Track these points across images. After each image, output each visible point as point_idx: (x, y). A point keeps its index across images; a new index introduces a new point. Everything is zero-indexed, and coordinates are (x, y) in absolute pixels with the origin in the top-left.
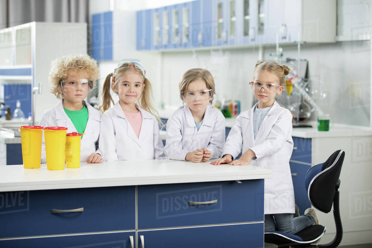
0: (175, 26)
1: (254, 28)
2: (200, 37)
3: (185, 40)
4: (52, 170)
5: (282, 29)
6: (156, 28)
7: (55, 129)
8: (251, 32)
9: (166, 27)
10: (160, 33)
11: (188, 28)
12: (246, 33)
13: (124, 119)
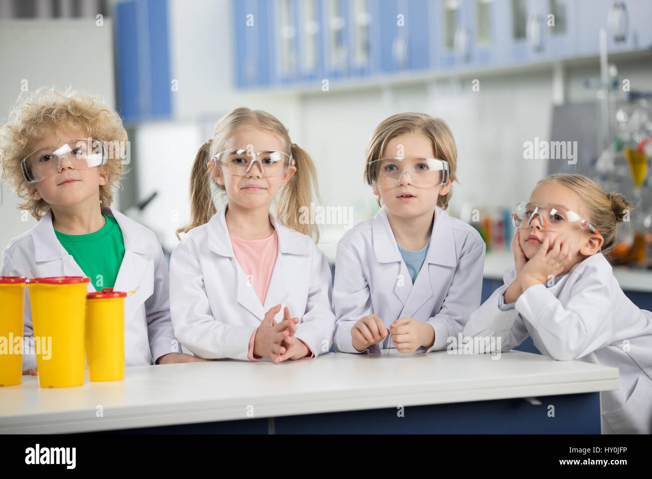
0: (334, 23)
1: (541, 20)
2: (400, 49)
3: (360, 59)
4: (51, 387)
5: (614, 18)
6: (284, 32)
7: (57, 283)
8: (533, 29)
9: (309, 27)
10: (295, 44)
11: (367, 28)
12: (520, 32)
13: (230, 258)
